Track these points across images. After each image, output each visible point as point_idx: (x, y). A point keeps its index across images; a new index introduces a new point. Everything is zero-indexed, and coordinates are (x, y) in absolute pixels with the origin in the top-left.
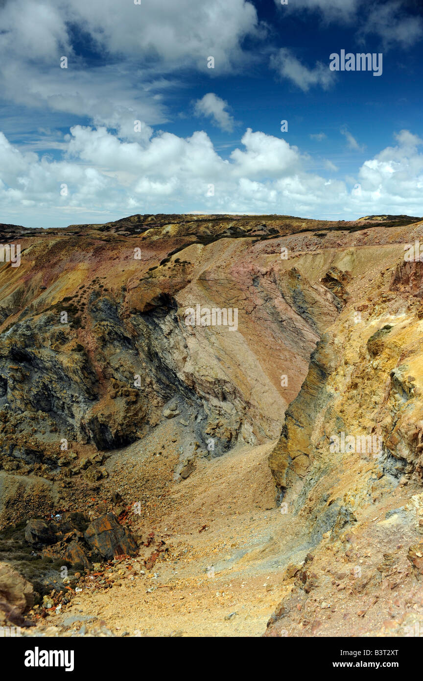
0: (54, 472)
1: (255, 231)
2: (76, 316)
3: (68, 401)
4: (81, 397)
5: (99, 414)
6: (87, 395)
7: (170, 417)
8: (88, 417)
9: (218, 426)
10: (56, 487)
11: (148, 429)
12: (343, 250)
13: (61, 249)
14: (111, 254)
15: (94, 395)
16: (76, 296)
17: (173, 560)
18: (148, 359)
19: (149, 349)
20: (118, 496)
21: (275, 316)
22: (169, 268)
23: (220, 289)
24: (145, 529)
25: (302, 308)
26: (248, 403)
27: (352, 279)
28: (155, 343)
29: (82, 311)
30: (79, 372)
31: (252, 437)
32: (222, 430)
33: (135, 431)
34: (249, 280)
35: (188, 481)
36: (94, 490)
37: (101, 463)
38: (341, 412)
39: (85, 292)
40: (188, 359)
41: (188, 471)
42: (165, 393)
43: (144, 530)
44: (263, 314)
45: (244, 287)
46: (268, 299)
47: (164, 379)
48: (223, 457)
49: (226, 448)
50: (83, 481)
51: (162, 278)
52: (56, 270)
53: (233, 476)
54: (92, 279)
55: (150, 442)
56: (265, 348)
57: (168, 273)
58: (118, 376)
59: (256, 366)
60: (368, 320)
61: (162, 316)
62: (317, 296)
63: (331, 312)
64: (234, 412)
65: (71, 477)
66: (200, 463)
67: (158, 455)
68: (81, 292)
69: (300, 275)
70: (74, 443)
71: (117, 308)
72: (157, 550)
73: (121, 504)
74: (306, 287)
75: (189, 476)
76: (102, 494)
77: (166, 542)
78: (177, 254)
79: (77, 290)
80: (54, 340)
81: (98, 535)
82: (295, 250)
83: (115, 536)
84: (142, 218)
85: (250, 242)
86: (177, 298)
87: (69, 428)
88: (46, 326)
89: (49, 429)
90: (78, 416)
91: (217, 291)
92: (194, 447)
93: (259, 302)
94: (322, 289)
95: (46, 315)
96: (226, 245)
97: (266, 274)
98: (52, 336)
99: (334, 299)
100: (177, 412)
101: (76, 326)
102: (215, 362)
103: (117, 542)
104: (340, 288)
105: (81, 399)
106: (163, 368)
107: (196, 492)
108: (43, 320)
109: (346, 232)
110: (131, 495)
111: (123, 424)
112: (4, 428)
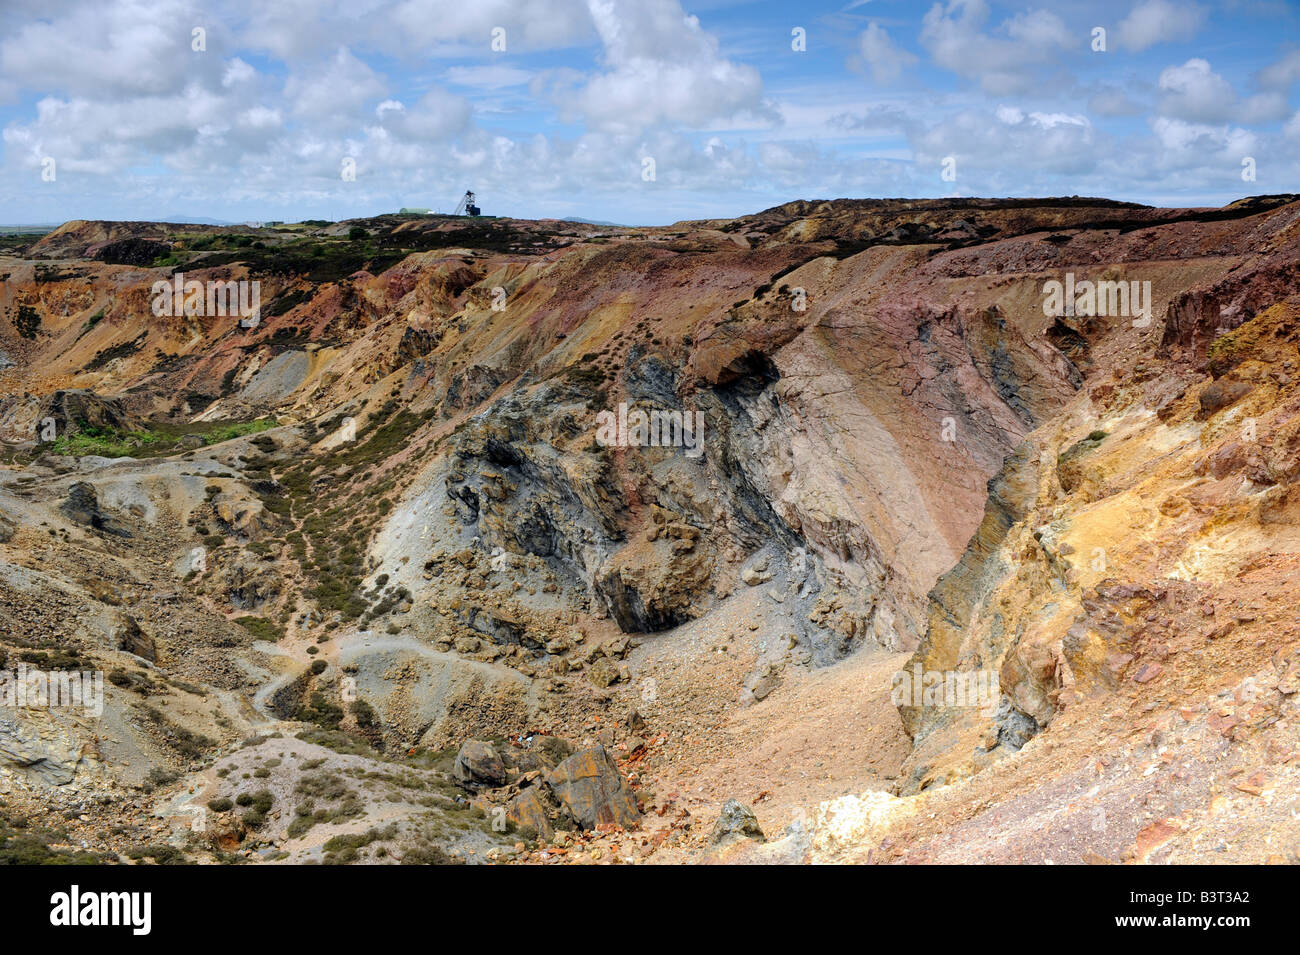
0: (539, 663)
1: (947, 231)
2: (600, 388)
3: (576, 539)
4: (597, 534)
5: (623, 569)
6: (606, 532)
7: (753, 583)
8: (605, 571)
9: (832, 608)
10: (537, 688)
11: (711, 602)
12: (1102, 270)
13: (599, 266)
14: (676, 275)
15: (619, 533)
16: (606, 352)
17: (691, 846)
18: (723, 473)
19: (725, 454)
20: (636, 718)
21: (958, 401)
22: (767, 303)
23: (855, 344)
24: (664, 784)
25: (1008, 387)
26: (889, 568)
27: (1109, 330)
28: (735, 443)
29: (612, 379)
30: (592, 489)
31: (892, 635)
32: (838, 617)
33: (686, 603)
34: (911, 329)
35: (764, 704)
36: (601, 702)
37: (622, 655)
38: (1003, 603)
39: (621, 344)
40: (792, 477)
41: (766, 686)
42: (749, 538)
43: (662, 784)
44: (935, 396)
45: (902, 343)
46: (945, 367)
47: (749, 512)
48: (835, 667)
49: (841, 650)
50: (586, 684)
51: (753, 321)
52: (585, 306)
53: (840, 707)
54: (637, 322)
55: (711, 626)
56: (935, 463)
57: (765, 313)
58: (665, 500)
59: (912, 498)
60: (1100, 417)
61: (754, 394)
62: (1037, 363)
63: (1063, 398)
64: (865, 583)
65: (565, 675)
66: (791, 674)
67: (720, 652)
68: (615, 344)
69: (1003, 321)
70: (582, 615)
71: (673, 377)
72: (672, 825)
73: (641, 732)
74: (1016, 345)
75: (766, 696)
76: (613, 711)
77: (692, 813)
78: (786, 277)
79: (610, 340)
80: (557, 430)
81: (573, 782)
82: (1005, 270)
83: (602, 788)
84: (806, 207)
85: (926, 252)
86: (778, 361)
87: (577, 588)
88: (547, 404)
89: (542, 586)
90: (591, 568)
91: (850, 350)
92: (788, 642)
93: (928, 372)
94: (1047, 349)
95: (548, 384)
96: (878, 259)
97: (943, 317)
98: (554, 424)
99: (1070, 370)
100: (766, 575)
101: (596, 406)
102: (836, 485)
103: (605, 801)
104: (1081, 350)
105: (597, 537)
106: (746, 491)
107: (771, 728)
108: (543, 394)
109: (1114, 233)
110: (662, 720)
111: (664, 589)
112: (466, 579)
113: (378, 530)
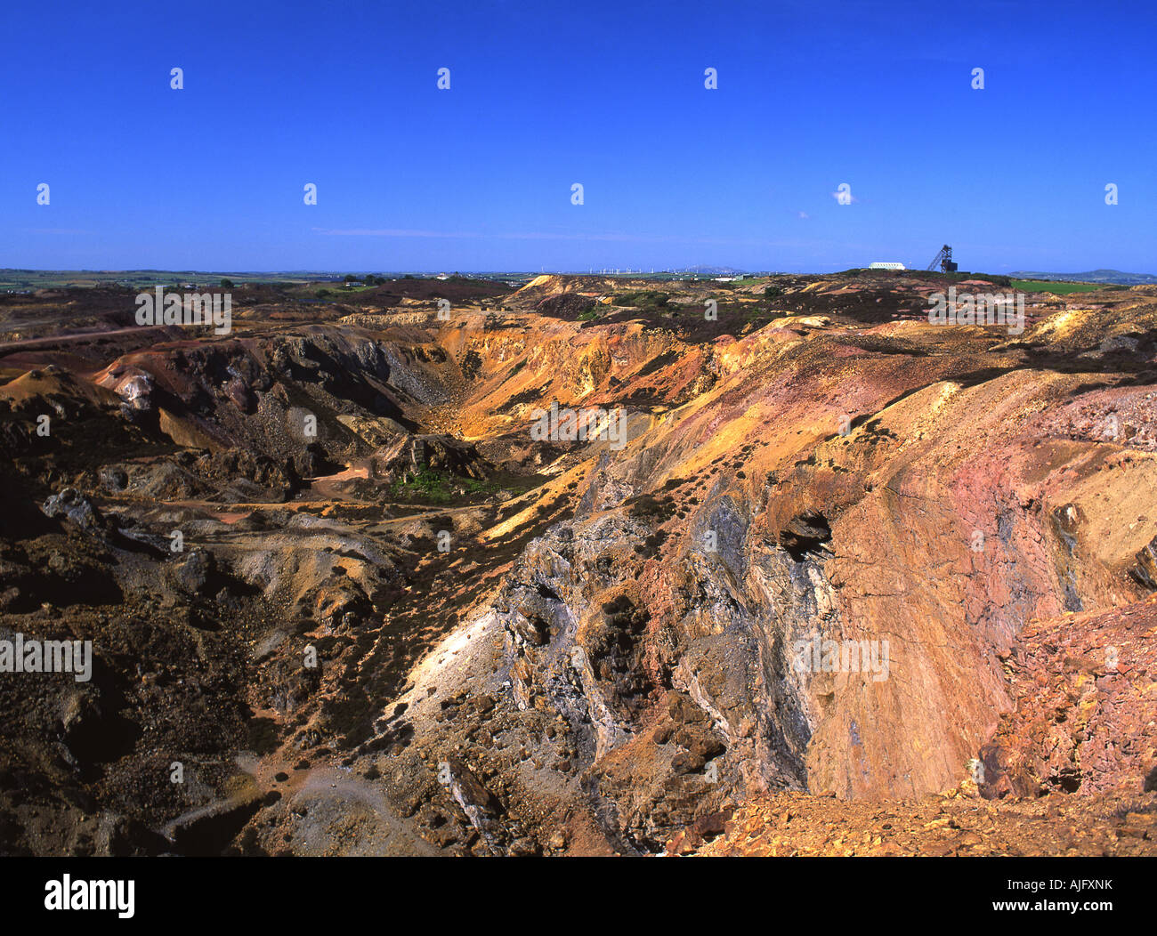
2: (662, 527)
4: (608, 715)
6: (613, 716)
16: (693, 479)
22: (846, 443)
29: (682, 517)
34: (989, 517)
39: (713, 472)
46: (1021, 591)
47: (790, 735)
52: (737, 411)
54: (748, 443)
57: (840, 457)
68: (709, 471)
69: (1072, 539)
79: (709, 463)
80: (594, 573)
86: (835, 530)
96: (1005, 392)
97: (1028, 507)
106: (795, 703)
112: (473, 731)
113: (430, 650)
